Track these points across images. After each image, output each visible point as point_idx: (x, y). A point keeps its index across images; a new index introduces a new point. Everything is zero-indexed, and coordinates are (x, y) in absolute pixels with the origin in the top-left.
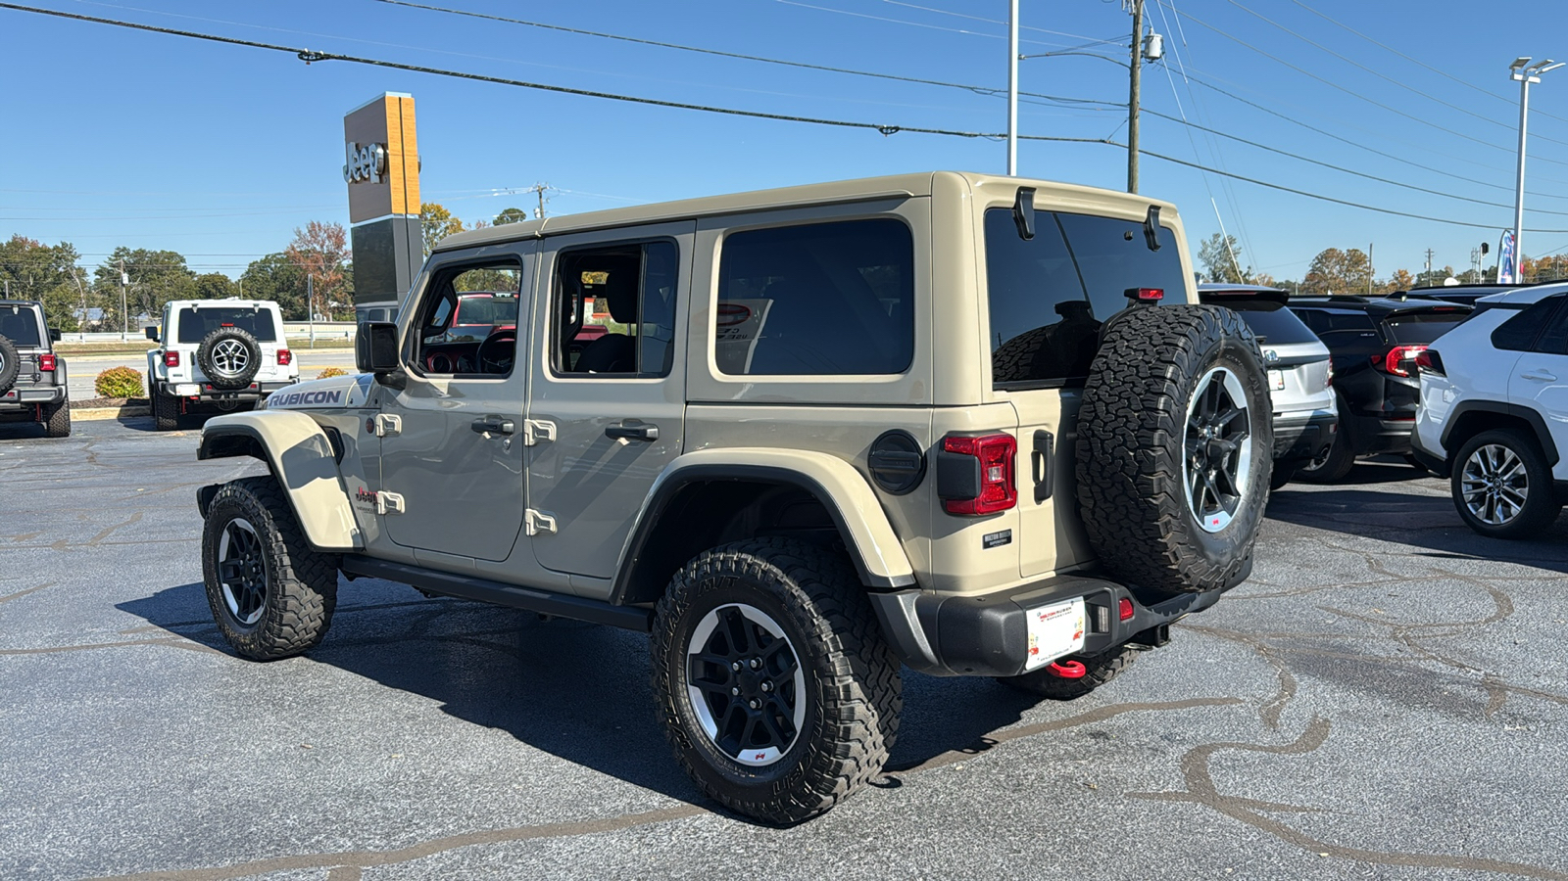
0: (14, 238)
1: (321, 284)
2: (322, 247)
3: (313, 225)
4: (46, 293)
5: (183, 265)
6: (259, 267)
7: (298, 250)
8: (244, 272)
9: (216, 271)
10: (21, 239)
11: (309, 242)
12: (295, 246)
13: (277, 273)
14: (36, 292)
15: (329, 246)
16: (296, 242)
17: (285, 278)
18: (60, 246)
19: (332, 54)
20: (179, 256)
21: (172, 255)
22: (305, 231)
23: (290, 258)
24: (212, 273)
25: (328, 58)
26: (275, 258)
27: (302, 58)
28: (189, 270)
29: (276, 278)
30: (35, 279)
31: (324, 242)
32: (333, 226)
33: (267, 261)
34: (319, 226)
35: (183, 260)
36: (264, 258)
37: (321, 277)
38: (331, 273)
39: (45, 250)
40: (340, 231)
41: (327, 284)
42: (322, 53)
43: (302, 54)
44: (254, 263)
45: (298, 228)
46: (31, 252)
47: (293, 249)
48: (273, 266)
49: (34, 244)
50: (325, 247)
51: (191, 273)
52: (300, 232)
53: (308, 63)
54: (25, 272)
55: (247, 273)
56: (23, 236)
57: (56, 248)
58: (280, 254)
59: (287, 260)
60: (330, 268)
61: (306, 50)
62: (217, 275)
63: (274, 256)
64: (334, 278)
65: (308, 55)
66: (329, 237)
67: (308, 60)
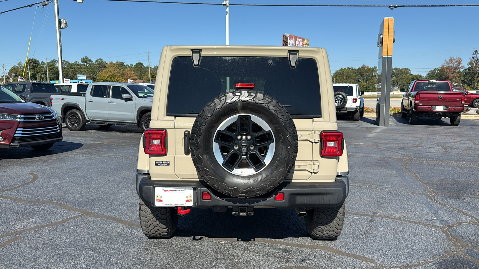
0: (363, 66)
1: (451, 77)
2: (453, 65)
3: (451, 58)
4: (369, 81)
5: (409, 72)
6: (432, 72)
7: (445, 66)
8: (427, 74)
9: (418, 74)
10: (365, 66)
11: (449, 64)
12: (444, 65)
13: (438, 74)
14: (367, 81)
15: (456, 65)
16: (444, 64)
17: (440, 75)
18: (374, 67)
19: (400, 5)
20: (409, 69)
21: (406, 69)
22: (448, 60)
23: (442, 69)
24: (417, 74)
25: (398, 7)
26: (438, 69)
27: (390, 8)
28: (411, 74)
29: (437, 76)
30: (367, 77)
31: (454, 63)
32: (458, 58)
33: (435, 70)
34: (453, 58)
35: (410, 71)
36: (434, 69)
37: (452, 75)
38: (455, 73)
39: (370, 69)
40: (460, 60)
41: (453, 78)
42: (396, 5)
43: (390, 7)
44: (431, 71)
45: (446, 60)
46: (367, 69)
47: (443, 66)
48: (437, 72)
49: (368, 67)
50: (454, 65)
51: (412, 74)
52: (446, 61)
53: (392, 9)
54: (364, 75)
55: (428, 74)
56: (365, 65)
57: (373, 68)
58: (439, 68)
59: (441, 70)
60: (455, 72)
61: (391, 5)
62: (418, 75)
63: (437, 69)
64: (456, 75)
65: (392, 7)
66: (456, 62)
67: (392, 8)
